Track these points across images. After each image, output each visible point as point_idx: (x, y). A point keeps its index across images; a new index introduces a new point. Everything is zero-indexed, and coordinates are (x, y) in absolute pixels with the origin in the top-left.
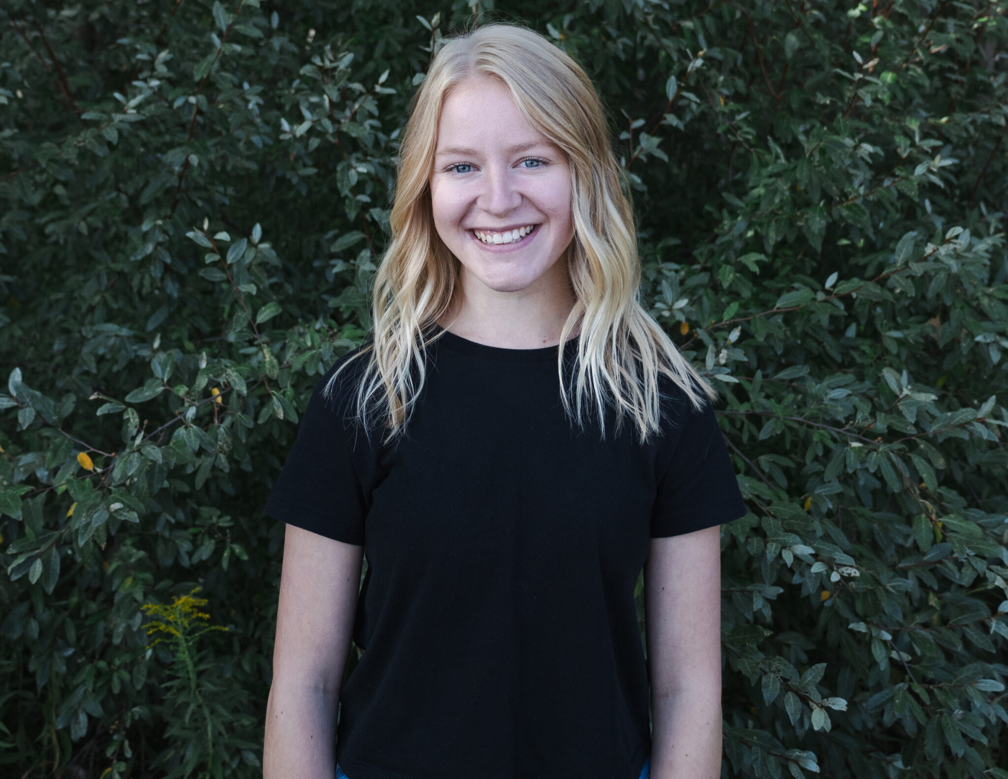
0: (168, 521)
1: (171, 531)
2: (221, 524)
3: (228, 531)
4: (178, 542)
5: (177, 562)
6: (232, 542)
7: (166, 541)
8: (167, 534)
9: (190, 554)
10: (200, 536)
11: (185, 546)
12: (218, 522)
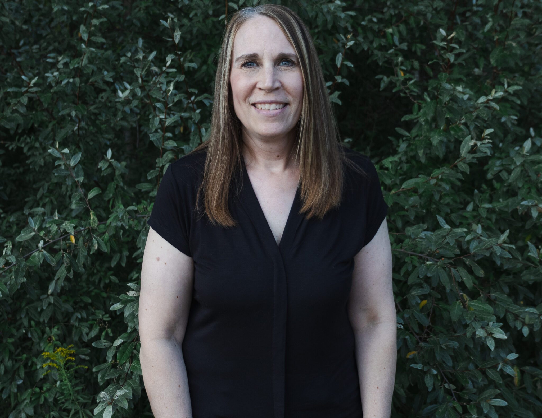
0: (77, 317)
1: (79, 322)
2: (104, 319)
3: (107, 322)
4: (82, 328)
5: (80, 339)
6: (108, 328)
7: (77, 328)
8: (77, 324)
9: (87, 334)
10: (94, 326)
11: (85, 330)
12: (103, 318)
